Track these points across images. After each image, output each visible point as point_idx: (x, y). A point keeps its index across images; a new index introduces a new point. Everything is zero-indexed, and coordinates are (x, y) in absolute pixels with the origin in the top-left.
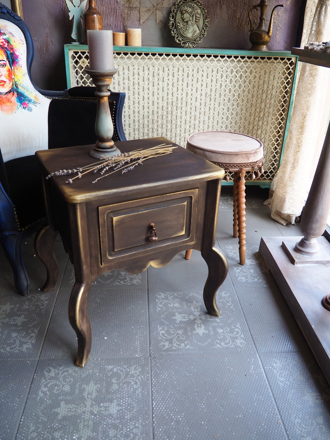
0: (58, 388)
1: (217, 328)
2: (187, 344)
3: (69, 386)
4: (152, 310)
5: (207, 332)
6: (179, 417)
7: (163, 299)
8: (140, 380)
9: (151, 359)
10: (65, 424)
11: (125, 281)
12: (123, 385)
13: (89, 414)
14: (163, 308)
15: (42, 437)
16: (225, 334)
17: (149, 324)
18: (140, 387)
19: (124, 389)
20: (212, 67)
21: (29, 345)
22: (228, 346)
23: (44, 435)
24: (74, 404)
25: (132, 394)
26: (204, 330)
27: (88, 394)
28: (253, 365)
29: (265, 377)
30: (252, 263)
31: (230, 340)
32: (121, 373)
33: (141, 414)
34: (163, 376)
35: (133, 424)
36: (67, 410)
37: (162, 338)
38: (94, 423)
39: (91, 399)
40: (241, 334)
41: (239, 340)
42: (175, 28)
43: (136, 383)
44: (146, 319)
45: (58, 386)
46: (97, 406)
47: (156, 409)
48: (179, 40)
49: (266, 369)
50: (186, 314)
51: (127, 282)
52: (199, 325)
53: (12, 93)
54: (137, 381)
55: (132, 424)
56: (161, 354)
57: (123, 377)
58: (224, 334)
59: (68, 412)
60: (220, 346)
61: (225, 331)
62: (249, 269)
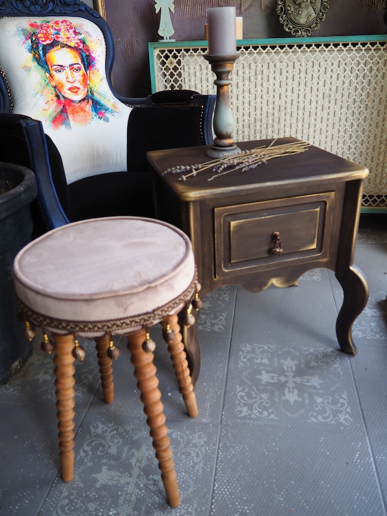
0: (103, 448)
1: (315, 396)
2: (272, 412)
3: (116, 448)
4: (232, 365)
5: (301, 399)
6: (246, 508)
7: (248, 352)
8: (204, 452)
9: (221, 427)
10: (103, 494)
11: (205, 326)
12: (181, 456)
13: (134, 486)
14: (247, 363)
15: (74, 506)
16: (325, 405)
17: (226, 382)
18: (202, 461)
19: (182, 460)
20: (330, 59)
21: (79, 393)
22: (327, 421)
23: (76, 504)
24: (118, 471)
25: (191, 468)
26: (297, 397)
27: (136, 462)
28: (359, 451)
29: (374, 470)
30: (375, 314)
31: (331, 413)
32: (181, 440)
33: (197, 496)
34: (233, 450)
35: (186, 508)
36: (108, 477)
37: (240, 402)
38: (137, 499)
39: (139, 468)
40: (347, 407)
41: (344, 416)
42: (284, 13)
43: (198, 456)
44: (223, 375)
45: (104, 446)
46: (145, 477)
47: (218, 493)
48: (289, 29)
49: (378, 459)
50: (276, 374)
51: (207, 327)
52: (291, 390)
53: (87, 100)
54: (200, 452)
55: (184, 507)
56: (236, 422)
57: (183, 446)
58: (323, 405)
59: (109, 480)
60: (316, 421)
61: (325, 400)
62: (370, 322)
